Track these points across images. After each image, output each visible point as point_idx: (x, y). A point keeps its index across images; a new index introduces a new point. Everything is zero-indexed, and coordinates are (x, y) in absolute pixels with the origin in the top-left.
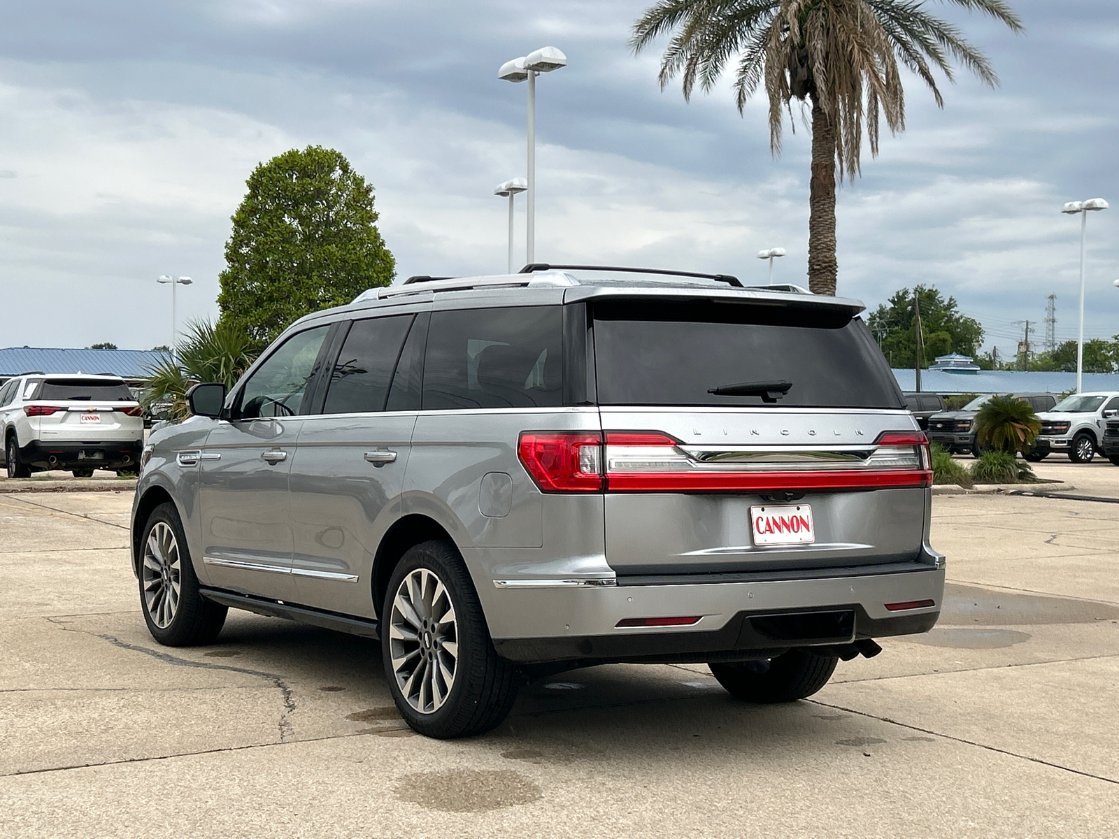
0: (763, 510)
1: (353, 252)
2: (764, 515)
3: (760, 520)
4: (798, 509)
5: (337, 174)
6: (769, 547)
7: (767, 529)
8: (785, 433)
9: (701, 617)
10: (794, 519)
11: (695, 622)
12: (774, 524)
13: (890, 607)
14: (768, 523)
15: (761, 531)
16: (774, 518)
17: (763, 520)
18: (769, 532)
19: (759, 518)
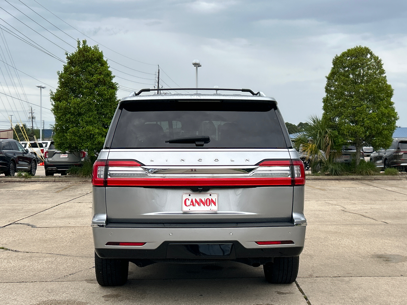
0: (190, 195)
1: (371, 86)
2: (190, 198)
3: (187, 200)
4: (210, 195)
5: (369, 56)
6: (191, 212)
7: (191, 204)
8: (200, 160)
9: (146, 243)
10: (208, 200)
11: (143, 245)
12: (195, 202)
13: (258, 243)
14: (192, 201)
15: (187, 205)
16: (196, 199)
17: (189, 200)
18: (192, 206)
19: (186, 199)
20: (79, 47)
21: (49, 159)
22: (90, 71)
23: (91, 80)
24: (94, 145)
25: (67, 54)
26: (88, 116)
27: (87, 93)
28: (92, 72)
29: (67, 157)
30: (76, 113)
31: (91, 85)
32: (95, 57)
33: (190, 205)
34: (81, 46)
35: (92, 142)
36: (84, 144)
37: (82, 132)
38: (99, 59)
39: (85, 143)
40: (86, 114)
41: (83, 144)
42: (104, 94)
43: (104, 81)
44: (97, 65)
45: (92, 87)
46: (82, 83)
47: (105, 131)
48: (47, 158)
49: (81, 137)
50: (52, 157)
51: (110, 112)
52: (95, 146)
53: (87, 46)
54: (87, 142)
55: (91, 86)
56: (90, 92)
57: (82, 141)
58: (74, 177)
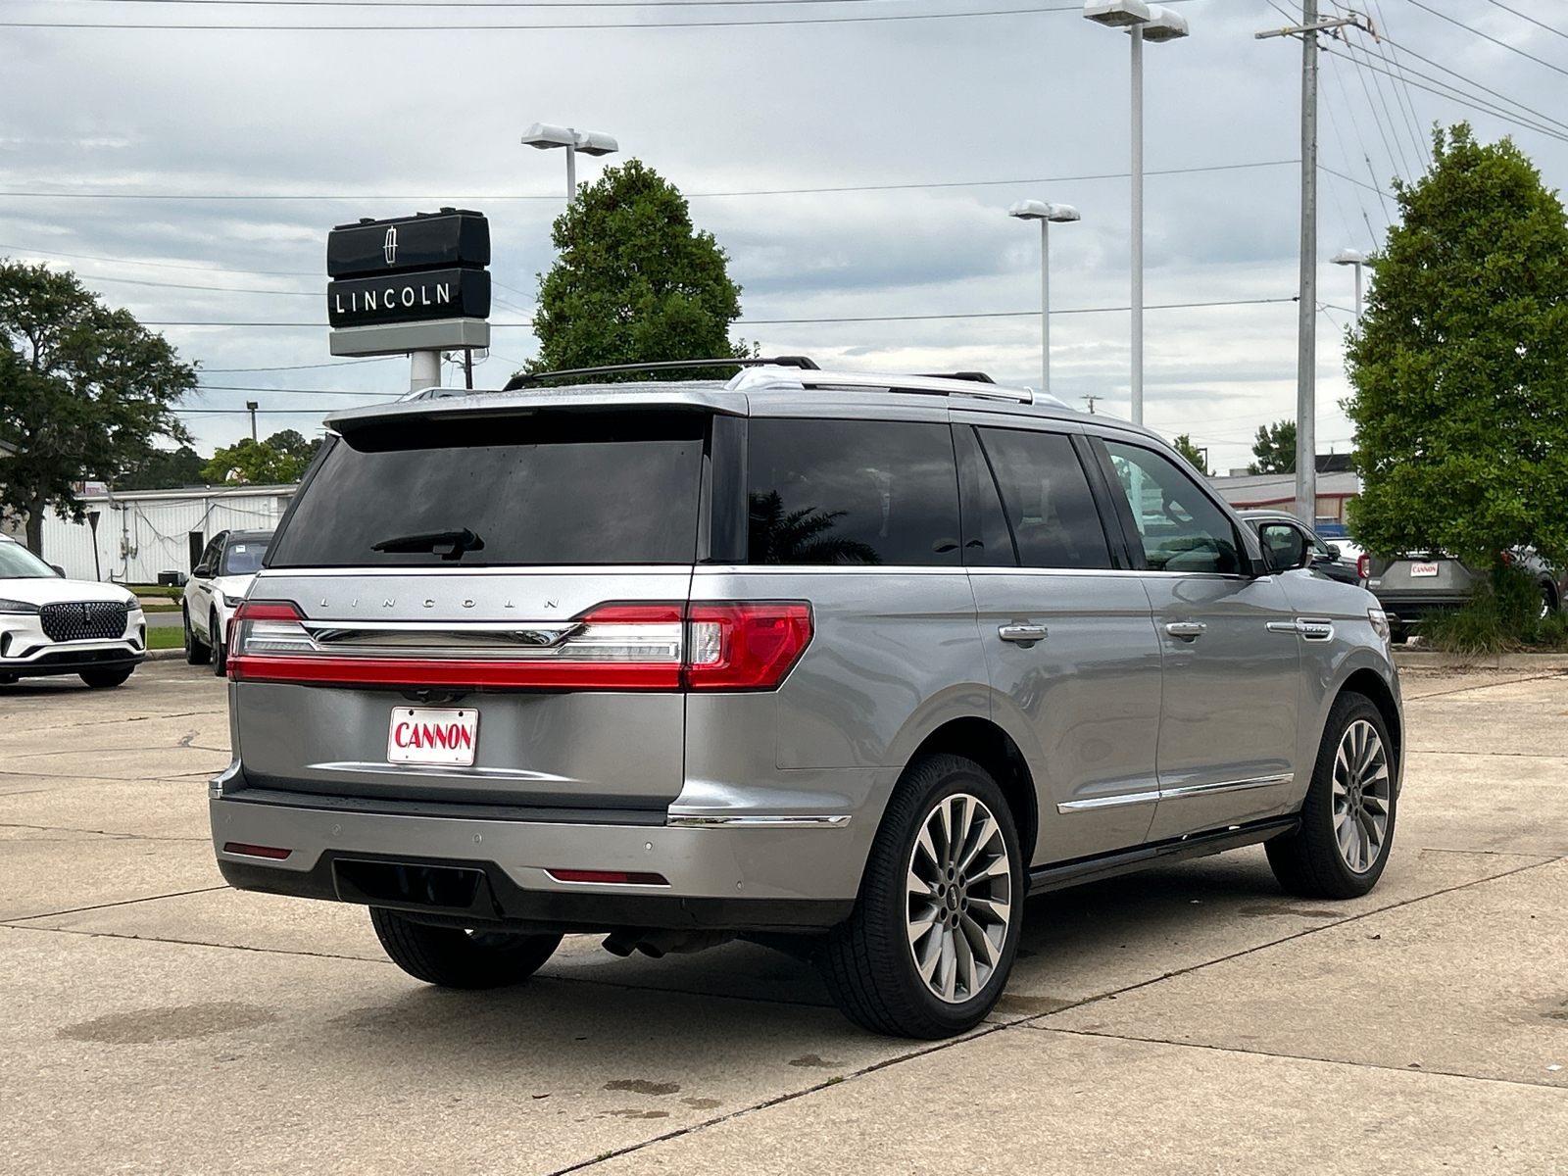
0: (411, 713)
2: (412, 721)
3: (404, 727)
4: (461, 714)
6: (414, 766)
7: (414, 740)
8: (428, 604)
9: (294, 850)
10: (454, 728)
11: (286, 857)
12: (424, 734)
13: (556, 873)
14: (416, 732)
15: (403, 743)
16: (425, 727)
17: (408, 728)
18: (414, 745)
19: (402, 725)
20: (1438, 153)
21: (1370, 582)
22: (1473, 243)
23: (1474, 276)
24: (1482, 529)
25: (1399, 186)
26: (1460, 415)
27: (1460, 328)
28: (1479, 245)
29: (1435, 573)
30: (1417, 406)
31: (1475, 296)
32: (1493, 186)
33: (411, 743)
34: (1446, 151)
35: (1477, 515)
36: (1447, 526)
37: (1434, 481)
38: (1513, 191)
39: (1452, 519)
40: (1456, 409)
41: (1441, 525)
42: (1528, 327)
43: (1531, 274)
44: (1500, 218)
45: (1477, 302)
46: (1442, 291)
47: (1529, 473)
48: (1364, 577)
49: (1435, 496)
50: (1381, 576)
51: (1554, 397)
52: (1487, 531)
53: (1474, 144)
54: (1457, 516)
55: (1475, 299)
56: (1473, 323)
57: (1437, 514)
58: (1427, 651)
